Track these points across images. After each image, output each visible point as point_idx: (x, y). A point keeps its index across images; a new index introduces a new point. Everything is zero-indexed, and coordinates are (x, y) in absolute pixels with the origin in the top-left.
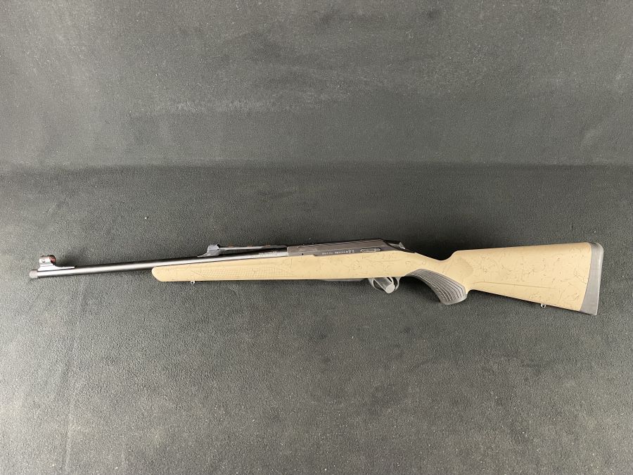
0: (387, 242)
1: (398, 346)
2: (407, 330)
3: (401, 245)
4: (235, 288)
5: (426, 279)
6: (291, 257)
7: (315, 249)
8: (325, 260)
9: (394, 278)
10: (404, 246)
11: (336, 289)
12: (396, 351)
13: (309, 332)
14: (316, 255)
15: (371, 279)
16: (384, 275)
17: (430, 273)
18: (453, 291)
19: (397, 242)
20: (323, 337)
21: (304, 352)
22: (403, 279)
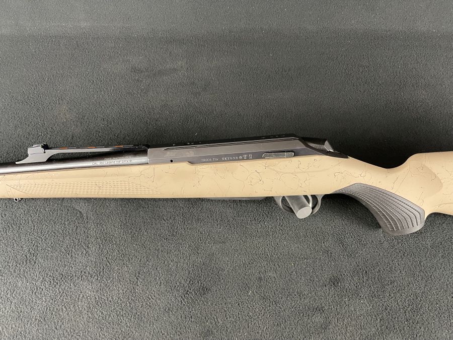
0: (305, 140)
1: (320, 310)
2: (335, 281)
3: (327, 146)
4: (83, 208)
5: (364, 198)
6: (153, 166)
7: (190, 152)
8: (205, 170)
9: (314, 197)
10: (333, 148)
11: (229, 212)
12: (318, 319)
13: (183, 282)
14: (191, 163)
15: (280, 197)
16: (300, 193)
17: (373, 190)
18: (405, 215)
19: (321, 141)
20: (205, 290)
21: (173, 318)
22: (328, 198)
